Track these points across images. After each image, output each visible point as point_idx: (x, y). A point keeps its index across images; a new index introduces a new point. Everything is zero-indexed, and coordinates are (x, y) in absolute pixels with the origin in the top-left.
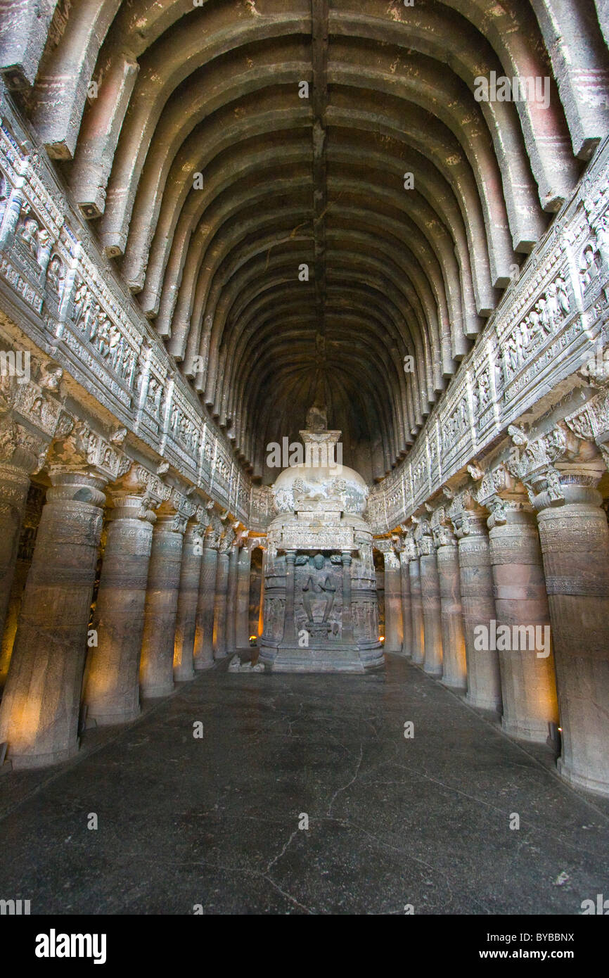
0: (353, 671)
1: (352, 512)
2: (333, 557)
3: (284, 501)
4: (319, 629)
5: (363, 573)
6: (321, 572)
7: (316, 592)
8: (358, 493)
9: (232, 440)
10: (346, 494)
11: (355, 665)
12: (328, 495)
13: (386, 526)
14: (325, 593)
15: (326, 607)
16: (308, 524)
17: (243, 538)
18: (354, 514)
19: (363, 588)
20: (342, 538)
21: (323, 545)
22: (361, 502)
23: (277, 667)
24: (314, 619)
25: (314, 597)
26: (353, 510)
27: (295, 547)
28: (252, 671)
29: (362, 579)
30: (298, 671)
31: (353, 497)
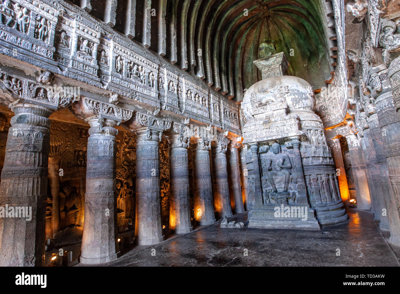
0: (309, 228)
1: (299, 108)
2: (286, 143)
3: (248, 111)
4: (279, 197)
5: (313, 152)
6: (279, 155)
7: (277, 171)
8: (301, 93)
9: (201, 78)
10: (290, 95)
11: (311, 223)
12: (276, 99)
13: (341, 115)
14: (283, 171)
15: (285, 181)
16: (262, 122)
17: (239, 142)
18: (302, 109)
19: (316, 164)
20: (289, 128)
21: (275, 136)
22: (307, 98)
23: (252, 224)
24: (278, 190)
25: (276, 174)
26: (300, 106)
27: (254, 140)
28: (235, 227)
29: (313, 157)
30: (267, 228)
31: (297, 96)
